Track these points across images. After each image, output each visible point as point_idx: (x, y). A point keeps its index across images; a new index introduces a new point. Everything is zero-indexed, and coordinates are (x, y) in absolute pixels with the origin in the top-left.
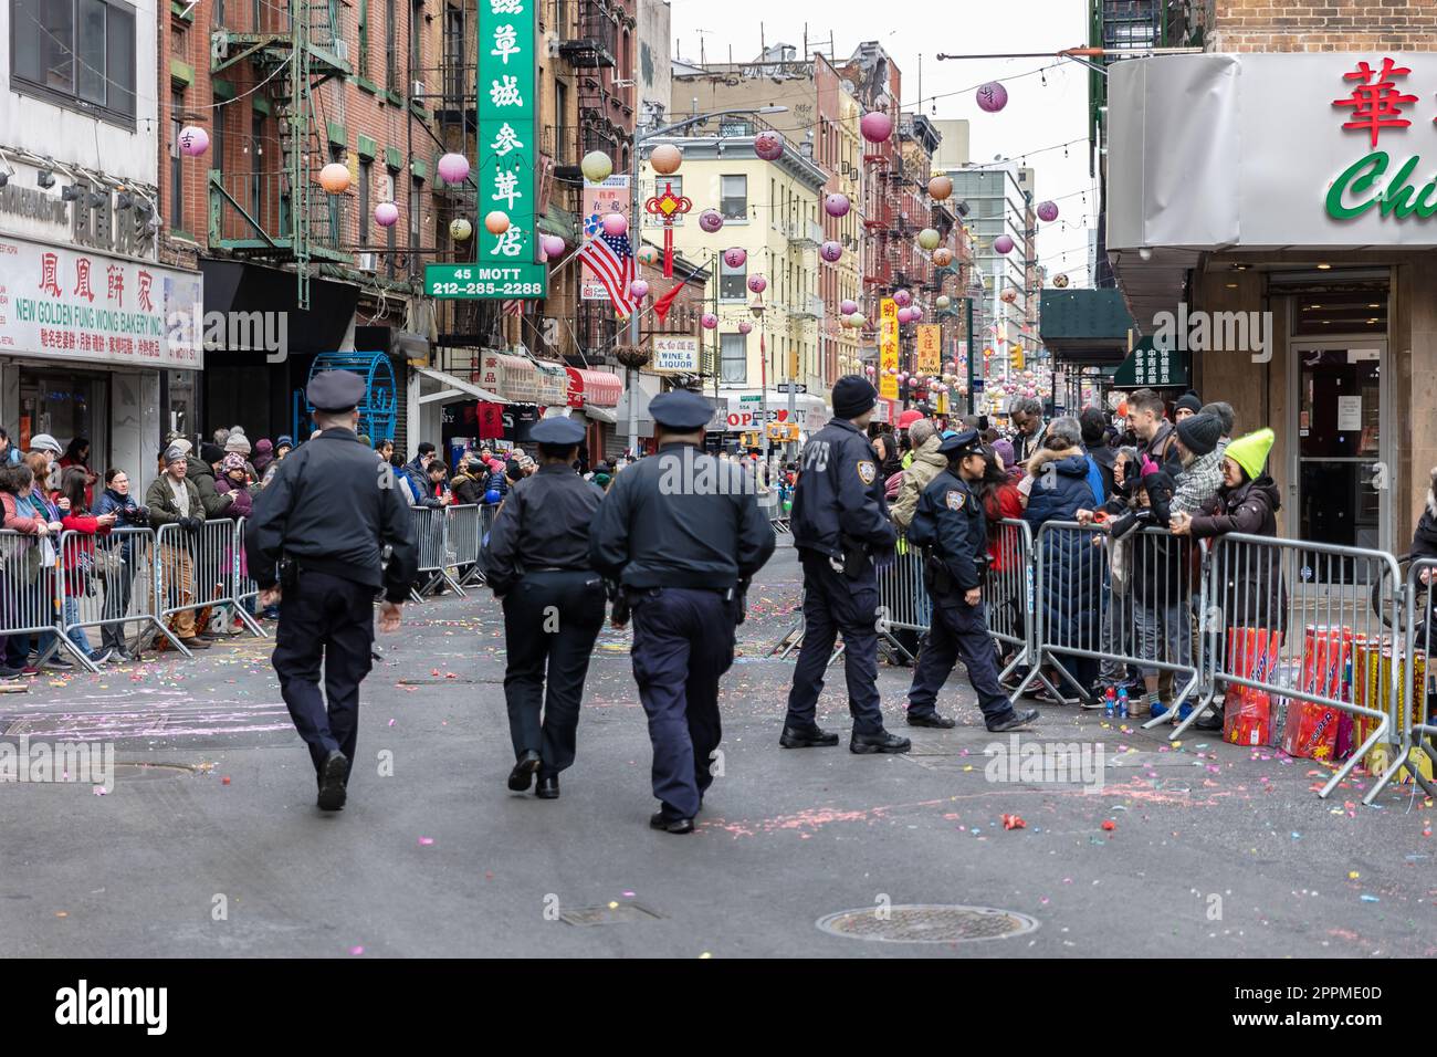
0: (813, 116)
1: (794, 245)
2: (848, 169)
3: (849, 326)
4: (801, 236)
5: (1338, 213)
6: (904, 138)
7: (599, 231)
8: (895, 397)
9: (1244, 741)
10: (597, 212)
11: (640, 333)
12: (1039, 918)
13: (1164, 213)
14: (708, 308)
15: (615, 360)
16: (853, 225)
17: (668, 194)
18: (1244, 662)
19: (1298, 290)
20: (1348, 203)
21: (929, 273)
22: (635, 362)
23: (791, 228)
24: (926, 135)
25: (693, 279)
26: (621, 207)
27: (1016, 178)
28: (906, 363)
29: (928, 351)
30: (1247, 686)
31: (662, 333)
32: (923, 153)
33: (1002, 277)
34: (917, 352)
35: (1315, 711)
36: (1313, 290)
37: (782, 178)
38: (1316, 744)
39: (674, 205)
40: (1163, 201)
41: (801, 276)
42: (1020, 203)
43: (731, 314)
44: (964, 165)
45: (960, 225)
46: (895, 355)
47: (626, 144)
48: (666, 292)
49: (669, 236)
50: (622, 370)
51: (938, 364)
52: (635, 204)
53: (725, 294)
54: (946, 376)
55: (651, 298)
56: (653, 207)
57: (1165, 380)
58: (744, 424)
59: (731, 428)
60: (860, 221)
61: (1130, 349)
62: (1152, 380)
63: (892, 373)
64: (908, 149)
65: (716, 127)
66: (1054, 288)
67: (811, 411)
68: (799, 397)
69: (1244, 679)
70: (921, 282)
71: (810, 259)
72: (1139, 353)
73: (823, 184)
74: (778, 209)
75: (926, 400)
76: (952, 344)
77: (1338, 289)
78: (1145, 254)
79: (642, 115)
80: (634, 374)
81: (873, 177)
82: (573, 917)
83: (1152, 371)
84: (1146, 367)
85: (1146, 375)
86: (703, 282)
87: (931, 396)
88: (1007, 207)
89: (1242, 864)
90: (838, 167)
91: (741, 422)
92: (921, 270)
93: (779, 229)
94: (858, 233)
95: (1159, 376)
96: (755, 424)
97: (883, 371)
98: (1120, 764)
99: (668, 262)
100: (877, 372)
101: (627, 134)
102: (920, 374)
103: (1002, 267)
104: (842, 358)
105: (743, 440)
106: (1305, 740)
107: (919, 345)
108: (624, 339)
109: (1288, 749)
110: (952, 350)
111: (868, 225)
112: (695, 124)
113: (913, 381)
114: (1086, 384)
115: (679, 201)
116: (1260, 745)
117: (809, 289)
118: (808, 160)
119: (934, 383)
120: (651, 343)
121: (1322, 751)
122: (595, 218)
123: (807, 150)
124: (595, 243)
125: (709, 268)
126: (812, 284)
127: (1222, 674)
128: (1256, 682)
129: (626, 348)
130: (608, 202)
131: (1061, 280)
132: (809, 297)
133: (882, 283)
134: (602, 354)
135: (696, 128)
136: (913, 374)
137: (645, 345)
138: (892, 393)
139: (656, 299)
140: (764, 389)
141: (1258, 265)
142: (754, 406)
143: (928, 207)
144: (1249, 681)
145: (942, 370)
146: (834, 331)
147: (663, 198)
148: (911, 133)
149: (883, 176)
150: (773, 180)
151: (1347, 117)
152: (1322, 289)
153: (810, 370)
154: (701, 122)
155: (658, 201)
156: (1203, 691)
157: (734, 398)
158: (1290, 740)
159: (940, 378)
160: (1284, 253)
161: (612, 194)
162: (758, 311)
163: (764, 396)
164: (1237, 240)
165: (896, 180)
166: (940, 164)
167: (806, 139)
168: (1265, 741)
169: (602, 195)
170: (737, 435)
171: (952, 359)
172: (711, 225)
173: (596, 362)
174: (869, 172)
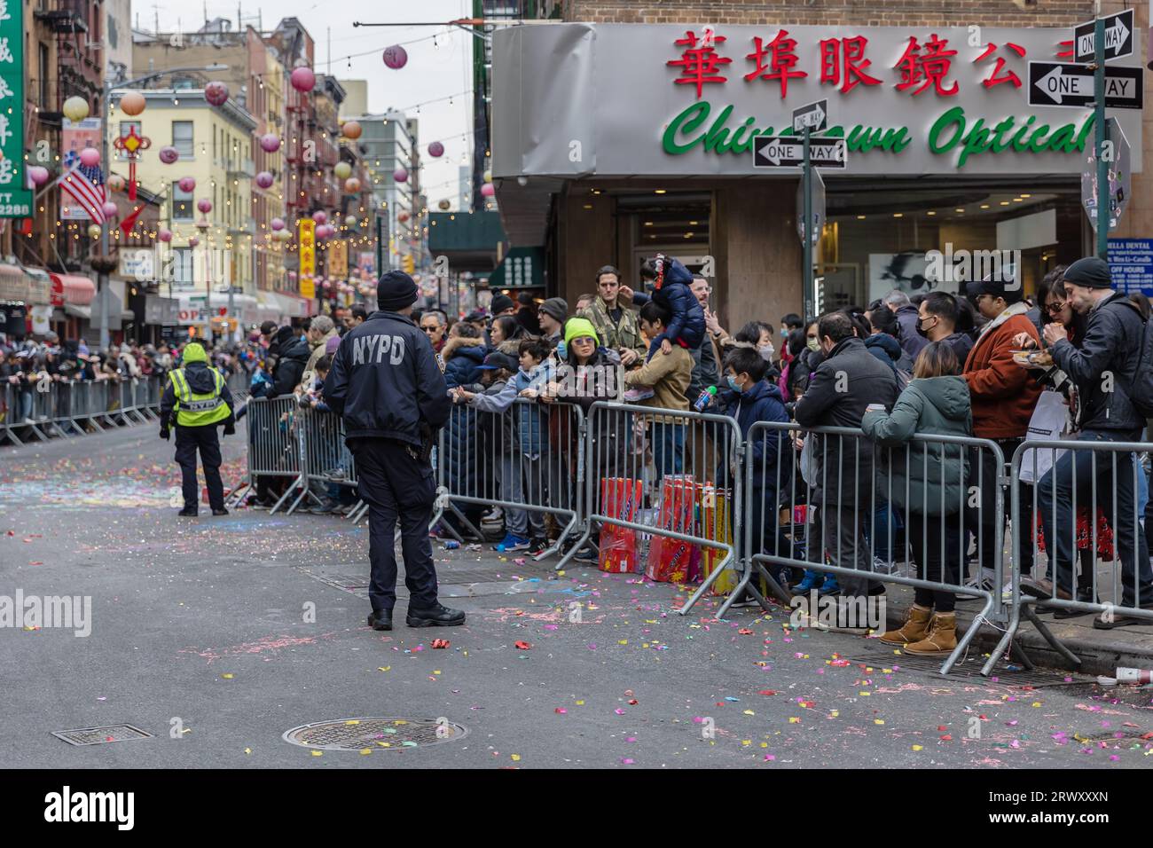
0: (245, 74)
1: (232, 176)
2: (274, 117)
3: (276, 240)
4: (237, 169)
5: (670, 150)
6: (318, 94)
7: (76, 164)
8: (312, 297)
9: (615, 569)
10: (74, 149)
11: (109, 246)
12: (469, 726)
13: (538, 149)
14: (163, 226)
15: (89, 268)
16: (278, 161)
17: (132, 133)
18: (615, 506)
19: (639, 210)
20: (680, 142)
21: (337, 201)
22: (106, 269)
23: (229, 163)
24: (334, 90)
25: (152, 203)
26: (94, 144)
27: (404, 126)
28: (320, 270)
29: (337, 261)
30: (617, 525)
31: (127, 246)
32: (332, 106)
33: (394, 204)
34: (329, 261)
35: (672, 544)
36: (651, 210)
37: (222, 123)
38: (673, 571)
39: (136, 143)
40: (536, 139)
41: (238, 201)
42: (407, 144)
43: (182, 231)
44: (364, 115)
45: (361, 162)
46: (312, 264)
47: (96, 95)
48: (130, 213)
49: (132, 169)
50: (95, 274)
51: (345, 270)
52: (105, 143)
53: (177, 215)
54: (353, 280)
55: (117, 219)
56: (119, 145)
57: (529, 282)
58: (193, 317)
59: (182, 322)
60: (283, 158)
61: (500, 258)
62: (518, 282)
63: (310, 278)
64: (321, 102)
65: (168, 82)
66: (439, 210)
67: (245, 308)
68: (237, 297)
69: (615, 520)
70: (331, 206)
71: (244, 188)
72: (508, 261)
73: (254, 128)
74: (218, 147)
75: (337, 300)
76: (356, 256)
77: (671, 209)
78: (522, 181)
79: (108, 73)
80: (104, 278)
81: (294, 124)
82: (73, 738)
83: (518, 275)
84: (513, 272)
85: (513, 278)
86: (158, 205)
87: (341, 296)
88: (398, 148)
89: (627, 673)
90: (266, 115)
91: (190, 316)
92: (331, 198)
93: (219, 163)
94: (281, 167)
95: (523, 279)
96: (201, 318)
97: (303, 276)
98: (519, 590)
99: (131, 190)
100: (298, 278)
101: (97, 86)
102: (332, 278)
103: (394, 195)
104: (271, 266)
105: (192, 331)
106: (665, 568)
107: (330, 257)
108: (96, 251)
109: (651, 575)
110: (356, 260)
111: (290, 161)
112: (151, 80)
113: (327, 284)
114: (462, 285)
115: (140, 140)
116: (628, 572)
117: (244, 211)
118: (242, 110)
119: (343, 286)
120: (118, 254)
121: (678, 576)
122: (72, 153)
123: (241, 102)
124: (73, 174)
125: (164, 195)
126: (245, 208)
127: (597, 516)
128: (624, 522)
129: (98, 258)
130: (82, 140)
131: (444, 204)
132: (243, 218)
133: (301, 206)
134: (78, 262)
135: (151, 83)
136: (326, 278)
137: (113, 255)
138: (310, 294)
139: (122, 219)
140: (208, 291)
141: (611, 190)
142: (201, 304)
143: (336, 148)
144: (619, 521)
145: (349, 276)
146: (264, 243)
147: (128, 138)
148: (323, 89)
149: (301, 123)
150: (215, 126)
151: (678, 74)
152: (658, 209)
153: (244, 276)
154: (155, 78)
155: (123, 140)
156: (581, 529)
157: (184, 297)
158: (652, 568)
159: (347, 282)
160: (630, 180)
161: (86, 134)
162: (203, 229)
163: (208, 297)
164: (594, 170)
165: (312, 127)
166: (345, 115)
167: (240, 93)
168: (632, 569)
169: (78, 134)
170: (187, 327)
171: (356, 267)
172: (169, 158)
173: (73, 269)
174: (290, 119)
